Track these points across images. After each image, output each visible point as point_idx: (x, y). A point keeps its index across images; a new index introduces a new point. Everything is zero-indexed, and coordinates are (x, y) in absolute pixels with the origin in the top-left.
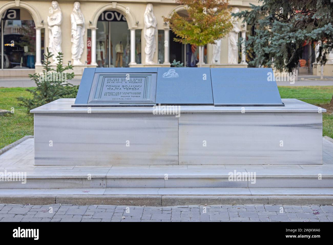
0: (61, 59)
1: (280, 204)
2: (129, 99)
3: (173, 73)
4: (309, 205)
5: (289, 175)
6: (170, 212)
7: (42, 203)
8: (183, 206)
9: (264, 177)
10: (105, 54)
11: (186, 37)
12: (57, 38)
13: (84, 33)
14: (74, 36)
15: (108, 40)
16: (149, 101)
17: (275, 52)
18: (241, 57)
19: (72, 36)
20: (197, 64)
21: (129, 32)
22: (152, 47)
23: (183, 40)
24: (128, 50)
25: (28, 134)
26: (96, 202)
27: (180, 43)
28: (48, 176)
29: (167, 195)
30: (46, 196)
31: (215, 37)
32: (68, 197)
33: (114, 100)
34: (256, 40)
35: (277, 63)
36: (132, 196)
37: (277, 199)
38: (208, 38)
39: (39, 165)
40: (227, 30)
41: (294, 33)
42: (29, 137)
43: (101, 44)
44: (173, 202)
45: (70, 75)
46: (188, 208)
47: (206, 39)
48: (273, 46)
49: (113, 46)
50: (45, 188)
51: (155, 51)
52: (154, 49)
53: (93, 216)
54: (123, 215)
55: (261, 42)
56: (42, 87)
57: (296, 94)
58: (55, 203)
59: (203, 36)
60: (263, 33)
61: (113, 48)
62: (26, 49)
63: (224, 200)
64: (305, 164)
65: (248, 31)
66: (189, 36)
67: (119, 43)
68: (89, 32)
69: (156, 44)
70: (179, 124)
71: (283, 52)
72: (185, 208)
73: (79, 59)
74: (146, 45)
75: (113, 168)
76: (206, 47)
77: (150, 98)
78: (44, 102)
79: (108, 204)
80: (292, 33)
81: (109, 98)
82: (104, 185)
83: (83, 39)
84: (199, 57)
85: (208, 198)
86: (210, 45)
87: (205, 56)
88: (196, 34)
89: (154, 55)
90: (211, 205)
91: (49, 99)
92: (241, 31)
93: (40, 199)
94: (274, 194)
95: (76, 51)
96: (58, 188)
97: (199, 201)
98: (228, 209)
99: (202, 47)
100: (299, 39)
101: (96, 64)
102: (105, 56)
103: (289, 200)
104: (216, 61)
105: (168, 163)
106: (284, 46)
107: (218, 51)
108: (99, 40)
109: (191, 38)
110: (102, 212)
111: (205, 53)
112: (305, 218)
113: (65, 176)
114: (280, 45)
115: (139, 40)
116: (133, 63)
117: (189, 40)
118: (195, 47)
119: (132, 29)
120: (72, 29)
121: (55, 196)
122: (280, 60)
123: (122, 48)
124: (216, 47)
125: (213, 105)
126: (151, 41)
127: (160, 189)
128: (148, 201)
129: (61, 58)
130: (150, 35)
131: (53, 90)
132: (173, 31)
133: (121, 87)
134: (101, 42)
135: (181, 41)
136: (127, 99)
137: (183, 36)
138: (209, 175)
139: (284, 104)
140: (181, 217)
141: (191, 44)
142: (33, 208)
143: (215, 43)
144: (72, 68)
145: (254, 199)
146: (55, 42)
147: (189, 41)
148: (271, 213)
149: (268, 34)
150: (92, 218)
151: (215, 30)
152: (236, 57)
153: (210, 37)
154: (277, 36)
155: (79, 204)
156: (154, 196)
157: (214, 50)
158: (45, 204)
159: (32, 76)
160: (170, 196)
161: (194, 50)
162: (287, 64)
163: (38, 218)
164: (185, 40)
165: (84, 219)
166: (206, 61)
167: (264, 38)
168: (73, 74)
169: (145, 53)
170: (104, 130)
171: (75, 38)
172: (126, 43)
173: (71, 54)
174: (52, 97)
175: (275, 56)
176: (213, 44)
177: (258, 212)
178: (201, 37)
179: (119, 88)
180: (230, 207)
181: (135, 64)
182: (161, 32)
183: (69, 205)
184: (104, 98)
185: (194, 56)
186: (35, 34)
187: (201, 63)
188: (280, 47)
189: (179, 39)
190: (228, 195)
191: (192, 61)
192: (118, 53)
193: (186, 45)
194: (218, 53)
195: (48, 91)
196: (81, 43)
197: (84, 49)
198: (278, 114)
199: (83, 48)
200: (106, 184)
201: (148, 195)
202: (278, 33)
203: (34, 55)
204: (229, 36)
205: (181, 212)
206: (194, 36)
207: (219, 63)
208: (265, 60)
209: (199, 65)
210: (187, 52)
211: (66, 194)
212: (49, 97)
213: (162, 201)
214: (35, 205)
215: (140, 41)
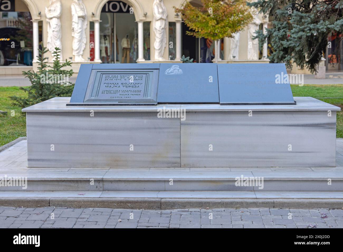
0: (58, 55)
1: (287, 207)
2: (128, 97)
3: (176, 69)
4: (318, 209)
5: (298, 178)
6: (169, 216)
7: (35, 206)
8: (183, 210)
9: (271, 180)
10: (110, 49)
11: (200, 30)
12: (56, 32)
13: (86, 26)
14: (75, 30)
15: (113, 34)
16: (150, 100)
17: (294, 46)
18: (262, 52)
19: (73, 29)
20: (212, 61)
21: (137, 24)
22: (162, 41)
23: (197, 33)
24: (136, 45)
25: (22, 136)
26: (92, 205)
27: (193, 36)
28: (42, 178)
29: (167, 198)
30: (40, 198)
31: (233, 30)
32: (62, 200)
33: (112, 98)
34: (274, 33)
35: (296, 59)
36: (130, 199)
37: (283, 202)
38: (224, 31)
39: (32, 167)
40: (246, 22)
41: (315, 24)
42: (23, 139)
43: (105, 39)
44: (172, 206)
45: (68, 72)
46: (189, 211)
47: (223, 32)
48: (293, 40)
49: (119, 40)
50: (38, 190)
51: (165, 46)
52: (164, 44)
53: (88, 218)
54: (119, 218)
55: (279, 35)
56: (37, 85)
57: (321, 92)
58: (49, 206)
59: (219, 29)
60: (281, 25)
61: (119, 43)
62: (22, 44)
63: (227, 203)
64: (316, 166)
65: (270, 23)
66: (203, 29)
67: (126, 37)
68: (92, 25)
69: (166, 38)
70: (181, 124)
71: (303, 46)
72: (185, 211)
73: (80, 55)
74: (155, 40)
75: (111, 170)
76: (222, 41)
77: (151, 97)
78: (39, 101)
79: (104, 208)
80: (313, 25)
81: (107, 97)
82: (101, 187)
83: (85, 33)
84: (214, 52)
85: (210, 201)
86: (227, 39)
87: (222, 52)
88: (211, 27)
89: (165, 50)
90: (213, 208)
91: (44, 99)
92: (262, 22)
93: (33, 202)
94: (280, 197)
95: (78, 47)
96: (53, 191)
97: (201, 204)
98: (231, 213)
99: (218, 41)
100: (321, 31)
101: (100, 61)
102: (110, 52)
103: (296, 204)
104: (234, 57)
105: (170, 165)
106: (304, 39)
107: (236, 45)
108: (103, 34)
109: (206, 32)
110: (98, 215)
111: (222, 48)
112: (312, 222)
113: (59, 178)
114: (300, 38)
115: (148, 33)
116: (141, 59)
117: (203, 33)
118: (210, 41)
119: (139, 22)
120: (73, 22)
121: (49, 198)
122: (300, 55)
123: (129, 43)
124: (234, 41)
125: (219, 104)
126: (162, 34)
127: (160, 192)
128: (147, 204)
129: (58, 53)
130: (160, 28)
131: (48, 88)
132: (185, 23)
133: (120, 84)
134: (105, 36)
135: (195, 35)
136: (126, 97)
137: (197, 29)
138: (211, 178)
139: (296, 102)
140: (180, 221)
141: (206, 37)
142: (26, 211)
143: (233, 36)
144: (71, 65)
145: (260, 203)
146: (54, 36)
147: (203, 35)
148: (276, 217)
149: (287, 26)
150: (86, 221)
151: (232, 22)
152: (256, 52)
153: (227, 29)
154: (296, 28)
155: (74, 207)
156: (153, 199)
157: (231, 44)
158: (39, 207)
159: (26, 74)
160: (170, 200)
161: (209, 45)
162: (309, 60)
163: (31, 220)
164: (199, 34)
165: (79, 221)
166: (222, 57)
167: (283, 30)
168: (71, 71)
169: (155, 49)
170: (101, 130)
171: (76, 32)
172: (133, 37)
173: (73, 49)
174: (48, 96)
175: (294, 51)
176: (230, 38)
177: (263, 215)
178: (216, 30)
179: (118, 86)
180: (233, 211)
181: (144, 60)
182: (172, 25)
183: (63, 208)
184: (101, 97)
185: (209, 51)
186: (32, 27)
187: (217, 59)
188: (300, 41)
189: (192, 32)
190: (232, 198)
191: (207, 57)
192: (124, 48)
193: (201, 39)
194: (236, 47)
195: (43, 89)
196: (83, 37)
197: (86, 44)
198: (288, 113)
199: (85, 42)
200: (103, 186)
201: (146, 198)
202: (297, 25)
203: (31, 51)
204: (248, 29)
205: (181, 215)
206: (209, 29)
207: (237, 59)
208: (284, 55)
209: (215, 62)
210: (202, 47)
211: (60, 197)
212: (45, 96)
213: (161, 204)
214: (28, 207)
215: (149, 35)
